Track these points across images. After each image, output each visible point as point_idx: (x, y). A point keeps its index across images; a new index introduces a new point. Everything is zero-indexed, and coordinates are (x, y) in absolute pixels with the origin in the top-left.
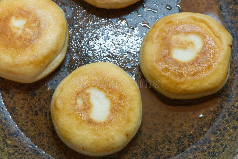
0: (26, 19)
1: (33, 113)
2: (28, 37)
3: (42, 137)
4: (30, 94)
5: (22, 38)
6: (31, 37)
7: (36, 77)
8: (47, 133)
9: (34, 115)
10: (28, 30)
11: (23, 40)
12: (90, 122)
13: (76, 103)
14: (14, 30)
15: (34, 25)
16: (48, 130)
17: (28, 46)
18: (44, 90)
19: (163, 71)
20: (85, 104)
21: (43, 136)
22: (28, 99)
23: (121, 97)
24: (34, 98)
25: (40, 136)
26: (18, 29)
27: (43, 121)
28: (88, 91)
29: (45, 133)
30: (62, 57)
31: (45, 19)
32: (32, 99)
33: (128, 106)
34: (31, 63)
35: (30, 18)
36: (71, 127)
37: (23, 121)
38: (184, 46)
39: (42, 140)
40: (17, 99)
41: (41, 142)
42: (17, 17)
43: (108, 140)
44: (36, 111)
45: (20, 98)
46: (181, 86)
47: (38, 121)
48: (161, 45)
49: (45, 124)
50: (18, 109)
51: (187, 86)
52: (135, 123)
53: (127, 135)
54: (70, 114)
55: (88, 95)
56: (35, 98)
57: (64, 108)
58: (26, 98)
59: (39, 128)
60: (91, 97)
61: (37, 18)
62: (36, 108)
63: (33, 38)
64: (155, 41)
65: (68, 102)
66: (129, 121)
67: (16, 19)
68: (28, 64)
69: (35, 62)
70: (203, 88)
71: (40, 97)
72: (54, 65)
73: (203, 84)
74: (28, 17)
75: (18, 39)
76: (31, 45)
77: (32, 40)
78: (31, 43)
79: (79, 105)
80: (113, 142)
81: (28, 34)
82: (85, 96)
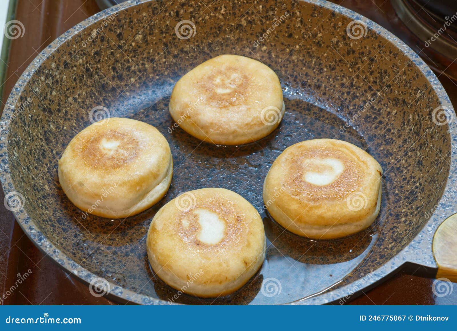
0: (120, 141)
1: (123, 254)
2: (122, 157)
3: (132, 280)
4: (119, 234)
5: (115, 158)
6: (126, 157)
7: (129, 209)
8: (140, 276)
9: (124, 256)
10: (121, 151)
11: (116, 160)
12: (198, 244)
13: (180, 224)
14: (105, 152)
15: (130, 146)
16: (141, 272)
17: (122, 165)
18: (138, 230)
19: (293, 194)
20: (192, 226)
21: (134, 278)
22: (117, 239)
23: (238, 219)
24: (124, 238)
25: (130, 279)
26: (110, 150)
27: (136, 263)
28: (196, 212)
29: (138, 276)
30: (164, 187)
31: (144, 140)
32: (121, 239)
33: (248, 230)
34: (124, 183)
35: (126, 140)
36: (173, 249)
37: (108, 262)
38: (319, 170)
39: (133, 283)
40: (102, 239)
41: (131, 285)
42: (108, 139)
43: (220, 265)
44: (127, 252)
45: (106, 238)
46: (316, 211)
47: (128, 263)
48: (291, 168)
49: (138, 266)
50: (102, 249)
51: (324, 211)
52: (257, 250)
53: (246, 263)
54: (171, 235)
55: (196, 216)
56: (126, 238)
57: (164, 230)
58: (114, 238)
59: (129, 270)
60: (200, 219)
61: (134, 139)
62: (127, 248)
63: (128, 158)
64: (283, 165)
65: (170, 223)
66: (249, 245)
67: (107, 141)
68: (121, 185)
69: (129, 182)
70: (345, 216)
71: (132, 237)
72: (153, 196)
73: (345, 209)
74: (122, 139)
75: (109, 159)
76: (125, 165)
77: (127, 160)
78: (126, 163)
79: (184, 226)
80: (228, 268)
81: (122, 155)
82: (191, 217)
